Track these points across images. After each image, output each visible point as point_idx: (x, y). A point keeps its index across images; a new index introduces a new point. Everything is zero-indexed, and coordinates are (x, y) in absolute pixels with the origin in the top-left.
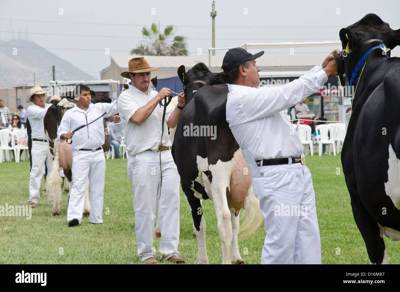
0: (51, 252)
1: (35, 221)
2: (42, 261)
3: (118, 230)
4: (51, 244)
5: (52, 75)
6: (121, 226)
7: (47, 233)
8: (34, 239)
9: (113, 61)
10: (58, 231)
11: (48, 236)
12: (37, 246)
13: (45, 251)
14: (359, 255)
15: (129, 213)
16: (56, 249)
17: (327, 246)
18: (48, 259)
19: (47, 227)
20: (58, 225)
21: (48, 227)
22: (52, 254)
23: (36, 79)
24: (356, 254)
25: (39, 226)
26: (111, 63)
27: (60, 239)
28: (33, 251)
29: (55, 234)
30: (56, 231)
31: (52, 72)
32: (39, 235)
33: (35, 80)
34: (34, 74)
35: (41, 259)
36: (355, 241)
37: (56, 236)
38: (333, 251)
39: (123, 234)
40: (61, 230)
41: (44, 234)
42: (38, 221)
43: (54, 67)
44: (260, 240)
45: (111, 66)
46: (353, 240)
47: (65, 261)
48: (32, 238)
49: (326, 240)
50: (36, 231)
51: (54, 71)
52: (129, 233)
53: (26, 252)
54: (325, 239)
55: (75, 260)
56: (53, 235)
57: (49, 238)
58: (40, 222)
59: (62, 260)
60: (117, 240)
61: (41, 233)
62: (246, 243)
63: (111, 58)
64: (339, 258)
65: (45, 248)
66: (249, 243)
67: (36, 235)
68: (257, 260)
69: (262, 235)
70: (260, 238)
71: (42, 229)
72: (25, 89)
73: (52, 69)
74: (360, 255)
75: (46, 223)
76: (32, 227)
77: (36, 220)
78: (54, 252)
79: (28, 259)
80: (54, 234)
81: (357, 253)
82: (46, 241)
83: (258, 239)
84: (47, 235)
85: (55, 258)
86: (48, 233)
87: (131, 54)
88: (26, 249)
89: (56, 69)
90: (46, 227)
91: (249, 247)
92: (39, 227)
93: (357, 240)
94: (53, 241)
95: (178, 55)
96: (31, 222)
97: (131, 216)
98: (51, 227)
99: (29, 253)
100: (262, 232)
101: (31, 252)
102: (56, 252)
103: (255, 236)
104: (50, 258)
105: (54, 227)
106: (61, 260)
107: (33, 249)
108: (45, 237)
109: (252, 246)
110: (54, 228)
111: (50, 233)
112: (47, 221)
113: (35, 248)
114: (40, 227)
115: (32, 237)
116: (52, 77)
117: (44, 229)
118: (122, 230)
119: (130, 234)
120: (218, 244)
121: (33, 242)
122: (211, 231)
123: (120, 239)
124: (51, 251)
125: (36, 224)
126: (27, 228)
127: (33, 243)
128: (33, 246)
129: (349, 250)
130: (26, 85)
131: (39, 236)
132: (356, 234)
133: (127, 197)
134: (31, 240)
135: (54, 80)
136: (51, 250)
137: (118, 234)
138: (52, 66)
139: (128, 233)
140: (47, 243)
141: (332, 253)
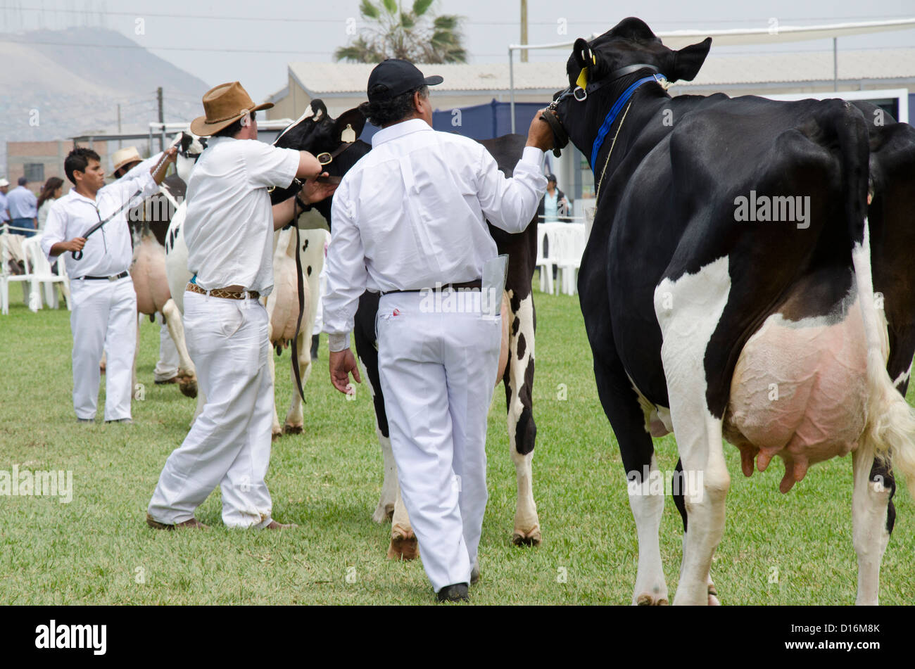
0: (123, 518)
1: (96, 445)
2: (102, 539)
3: (282, 466)
4: (127, 498)
5: (157, 108)
6: (289, 459)
7: (122, 474)
8: (89, 488)
9: (292, 77)
10: (146, 470)
11: (123, 482)
12: (96, 503)
13: (112, 515)
14: (822, 521)
15: (311, 427)
16: (138, 511)
17: (753, 501)
18: (117, 534)
19: (122, 459)
20: (148, 456)
21: (124, 460)
22: (127, 521)
23: (122, 117)
24: (817, 518)
25: (105, 457)
26: (290, 82)
27: (150, 488)
28: (85, 516)
29: (138, 477)
30: (141, 470)
31: (156, 103)
32: (102, 477)
33: (119, 120)
34: (119, 106)
35: (101, 533)
36: (819, 489)
37: (140, 481)
38: (765, 512)
39: (293, 475)
40: (153, 466)
41: (113, 475)
42: (103, 446)
43: (160, 92)
44: (603, 487)
45: (288, 87)
46: (815, 485)
47: (154, 539)
48: (86, 486)
49: (753, 487)
50: (96, 470)
51: (160, 99)
52: (308, 474)
53: (68, 518)
54: (749, 485)
55: (176, 537)
56: (135, 479)
57: (126, 486)
58: (108, 448)
59: (148, 536)
60: (278, 489)
61: (107, 475)
62: (569, 495)
63: (290, 69)
64: (776, 528)
65: (112, 509)
66: (577, 495)
67: (95, 478)
68: (589, 535)
69: (609, 477)
70: (605, 482)
71: (111, 465)
72: (94, 141)
73: (156, 95)
74: (824, 521)
75: (121, 451)
76: (88, 460)
77: (100, 443)
78: (131, 518)
79: (72, 533)
80: (136, 476)
81: (819, 516)
82: (116, 493)
83: (598, 486)
84: (121, 479)
85: (132, 533)
86: (124, 475)
87: (336, 58)
88: (68, 511)
89: (165, 95)
90: (120, 460)
91: (576, 505)
92: (104, 459)
93: (822, 486)
94: (133, 492)
95: (446, 62)
96: (89, 449)
97: (316, 434)
98: (133, 461)
99: (76, 520)
100: (610, 470)
101: (81, 517)
102: (137, 517)
103: (592, 480)
104: (120, 532)
105: (137, 459)
106: (146, 537)
107: (84, 511)
108: (116, 484)
109: (583, 502)
110: (138, 462)
111: (128, 475)
112: (125, 446)
113: (91, 508)
114: (107, 461)
115: (85, 483)
116: (156, 114)
117: (115, 464)
118: (291, 467)
119: (308, 477)
120: (506, 499)
121: (86, 495)
122: (494, 469)
123: (284, 488)
124: (125, 516)
125: (97, 453)
126: (77, 463)
127: (86, 497)
128: (86, 503)
129: (802, 509)
130: (101, 132)
131: (103, 481)
132: (823, 473)
133: (310, 391)
134: (83, 489)
135: (161, 120)
136: (127, 515)
137: (282, 476)
138: (156, 89)
139: (304, 474)
140: (119, 496)
141: (761, 517)
